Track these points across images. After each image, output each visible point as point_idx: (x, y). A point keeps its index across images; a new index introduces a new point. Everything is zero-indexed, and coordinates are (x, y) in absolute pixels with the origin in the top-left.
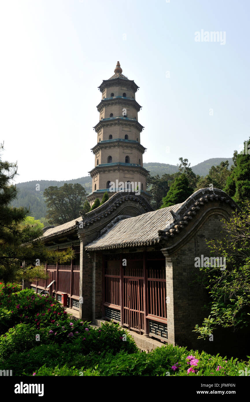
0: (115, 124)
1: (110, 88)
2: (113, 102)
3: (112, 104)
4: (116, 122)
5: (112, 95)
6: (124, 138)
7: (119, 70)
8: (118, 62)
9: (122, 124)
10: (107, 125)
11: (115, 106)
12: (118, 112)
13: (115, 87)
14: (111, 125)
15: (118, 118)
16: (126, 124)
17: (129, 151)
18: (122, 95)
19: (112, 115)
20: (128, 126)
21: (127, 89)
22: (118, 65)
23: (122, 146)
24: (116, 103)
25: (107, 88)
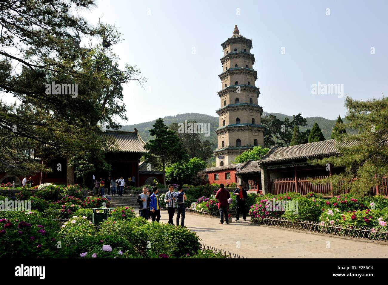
0: (240, 73)
1: (234, 45)
2: (237, 55)
3: (237, 57)
4: (241, 71)
5: (236, 50)
6: (247, 84)
7: (237, 32)
8: (236, 25)
9: (246, 73)
10: (233, 74)
11: (239, 59)
12: (242, 63)
13: (238, 44)
14: (237, 73)
15: (242, 68)
16: (248, 73)
17: (252, 94)
18: (243, 50)
19: (236, 66)
20: (250, 75)
21: (246, 46)
22: (236, 28)
23: (247, 90)
24: (240, 57)
25: (231, 44)
